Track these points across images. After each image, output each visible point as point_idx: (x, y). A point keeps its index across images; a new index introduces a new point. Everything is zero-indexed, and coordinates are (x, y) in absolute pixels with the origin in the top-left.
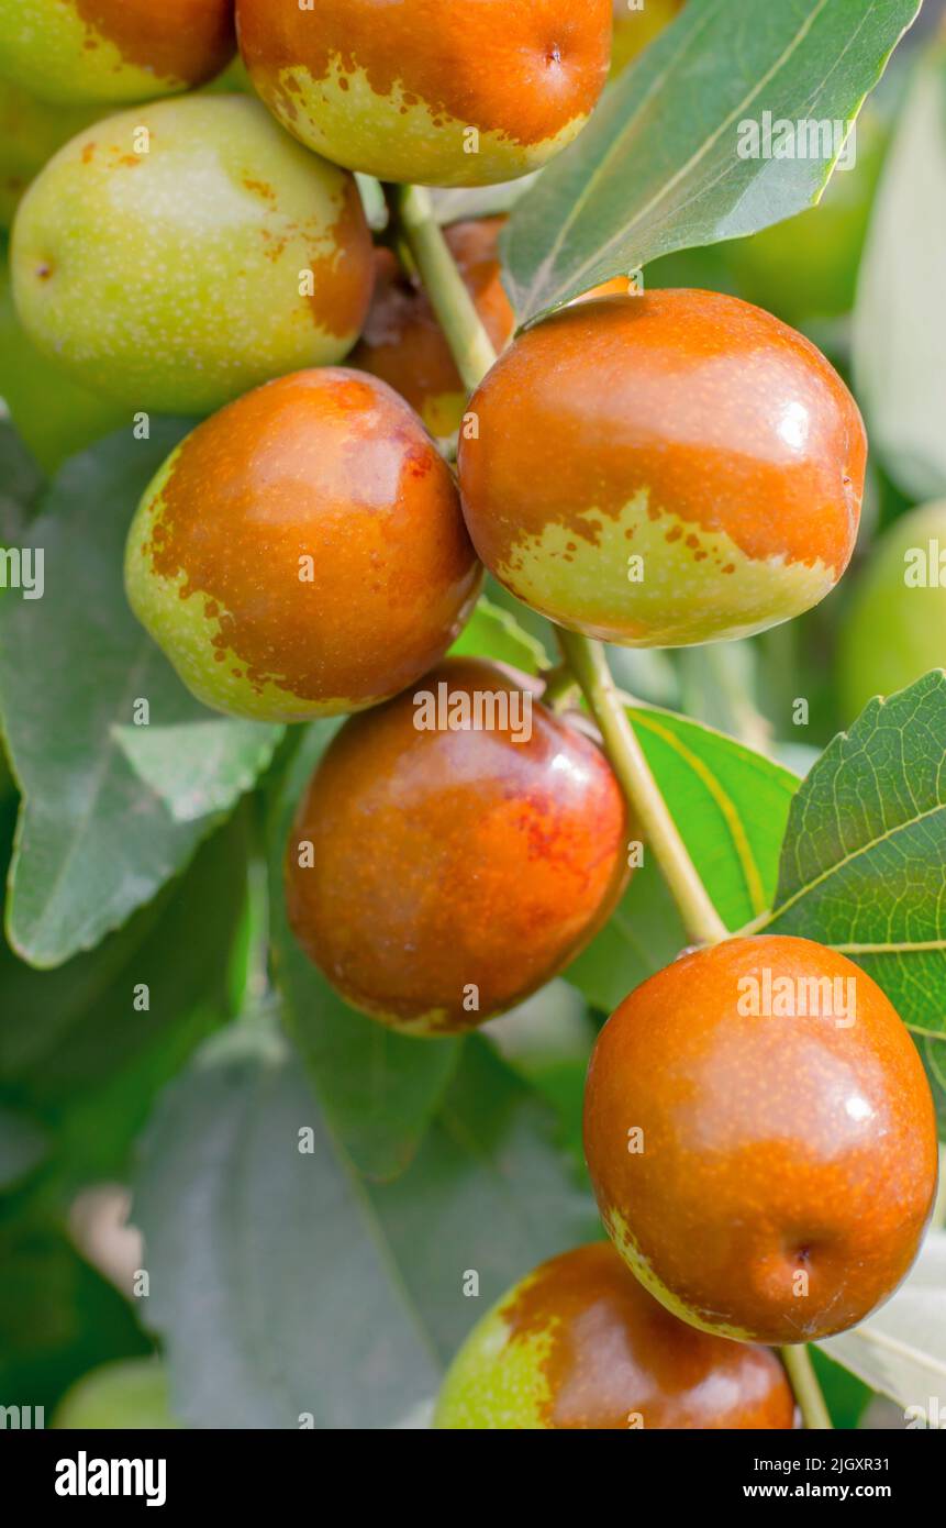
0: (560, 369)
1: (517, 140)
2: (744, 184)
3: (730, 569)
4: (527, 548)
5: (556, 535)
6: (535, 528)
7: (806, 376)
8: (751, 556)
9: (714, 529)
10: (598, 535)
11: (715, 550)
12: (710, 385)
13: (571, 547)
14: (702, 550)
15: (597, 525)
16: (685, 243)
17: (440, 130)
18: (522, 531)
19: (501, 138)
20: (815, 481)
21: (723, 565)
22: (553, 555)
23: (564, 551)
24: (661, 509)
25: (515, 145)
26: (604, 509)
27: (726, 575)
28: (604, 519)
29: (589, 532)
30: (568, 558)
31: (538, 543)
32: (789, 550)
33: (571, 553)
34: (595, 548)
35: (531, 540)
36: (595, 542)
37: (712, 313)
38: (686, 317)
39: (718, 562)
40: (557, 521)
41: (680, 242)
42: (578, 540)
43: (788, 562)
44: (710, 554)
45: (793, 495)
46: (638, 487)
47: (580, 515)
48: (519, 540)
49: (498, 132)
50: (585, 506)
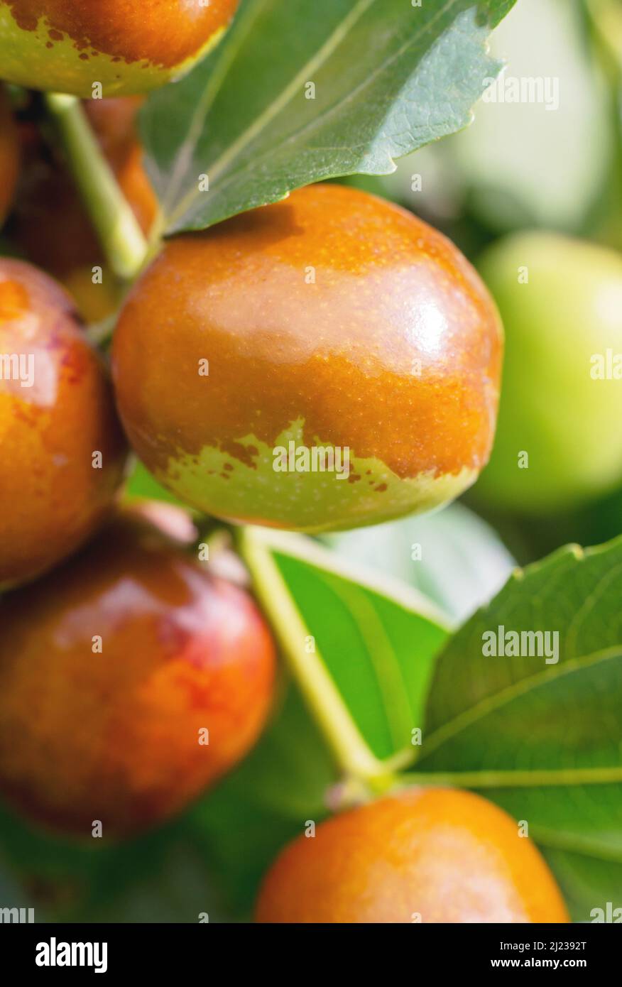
0: (211, 294)
1: (161, 65)
2: (384, 106)
3: (383, 487)
4: (185, 464)
5: (213, 457)
6: (194, 449)
7: (449, 293)
8: (402, 476)
9: (367, 455)
10: (254, 459)
11: (369, 473)
12: (360, 314)
13: (228, 467)
14: (356, 474)
15: (253, 451)
16: (330, 172)
17: (87, 62)
18: (179, 450)
19: (146, 66)
20: (462, 401)
21: (376, 484)
22: (211, 472)
23: (221, 469)
24: (316, 438)
25: (160, 69)
26: (261, 437)
27: (378, 493)
28: (261, 446)
29: (246, 455)
30: (225, 476)
31: (195, 462)
32: (437, 466)
33: (227, 472)
34: (251, 469)
35: (189, 458)
36: (252, 465)
37: (356, 230)
38: (332, 236)
39: (371, 483)
40: (214, 444)
41: (326, 169)
42: (235, 462)
43: (437, 476)
44: (364, 477)
45: (442, 417)
46: (294, 419)
47: (236, 440)
48: (177, 456)
49: (144, 61)
50: (242, 433)
